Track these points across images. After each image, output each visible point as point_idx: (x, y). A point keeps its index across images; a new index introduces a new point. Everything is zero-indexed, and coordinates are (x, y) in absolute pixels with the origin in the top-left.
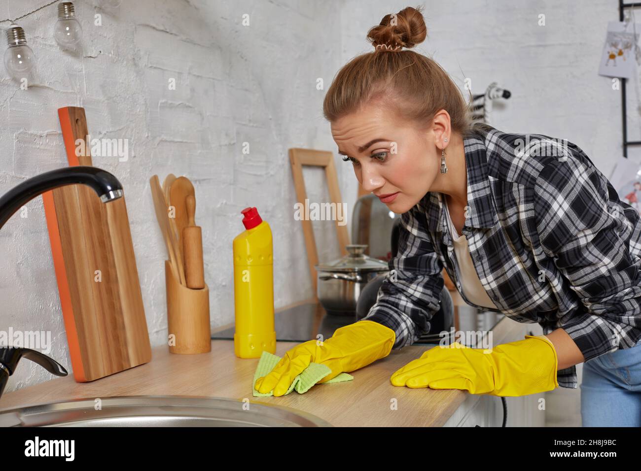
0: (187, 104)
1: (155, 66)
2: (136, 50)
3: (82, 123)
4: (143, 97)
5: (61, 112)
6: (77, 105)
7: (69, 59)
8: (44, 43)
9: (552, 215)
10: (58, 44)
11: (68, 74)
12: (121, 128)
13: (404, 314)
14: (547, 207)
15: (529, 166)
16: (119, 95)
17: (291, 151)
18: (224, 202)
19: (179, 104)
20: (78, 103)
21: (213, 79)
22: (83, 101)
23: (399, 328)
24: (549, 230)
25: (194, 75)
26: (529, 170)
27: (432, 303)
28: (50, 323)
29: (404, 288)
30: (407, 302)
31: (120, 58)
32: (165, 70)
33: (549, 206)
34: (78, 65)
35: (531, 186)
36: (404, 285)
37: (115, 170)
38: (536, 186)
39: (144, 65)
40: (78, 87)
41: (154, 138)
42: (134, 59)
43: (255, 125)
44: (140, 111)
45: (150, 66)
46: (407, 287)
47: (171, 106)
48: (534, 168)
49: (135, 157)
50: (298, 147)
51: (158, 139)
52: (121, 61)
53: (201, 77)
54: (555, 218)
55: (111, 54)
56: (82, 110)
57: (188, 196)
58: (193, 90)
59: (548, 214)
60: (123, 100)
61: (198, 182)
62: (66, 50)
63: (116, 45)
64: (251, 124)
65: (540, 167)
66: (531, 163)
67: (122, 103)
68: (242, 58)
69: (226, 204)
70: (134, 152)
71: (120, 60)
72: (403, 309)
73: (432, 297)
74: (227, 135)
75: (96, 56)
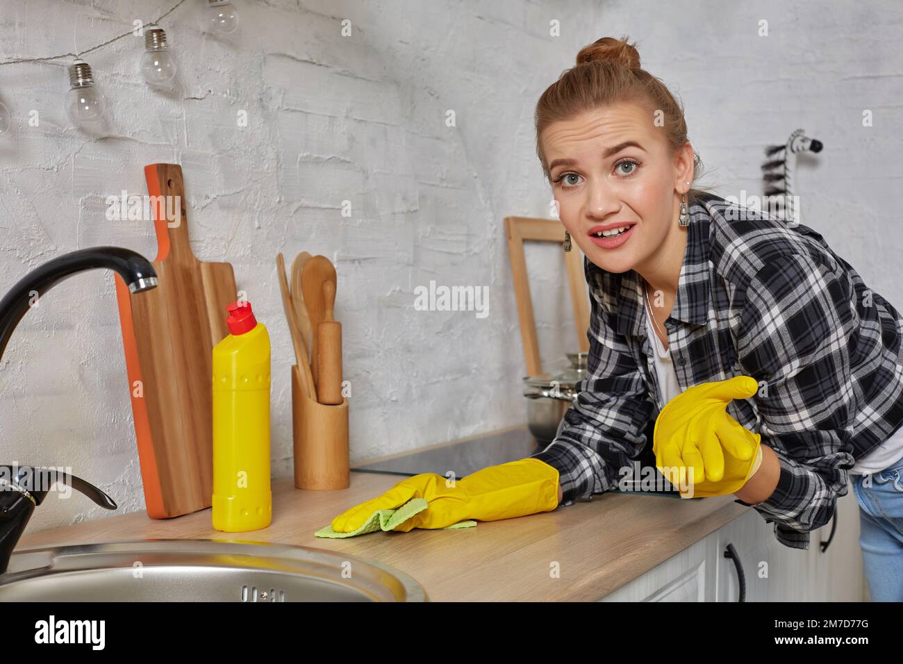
0: (342, 158)
1: (293, 108)
2: (264, 88)
3: (176, 185)
4: (274, 149)
5: (148, 170)
6: (173, 161)
7: (162, 102)
8: (127, 81)
9: (760, 329)
10: (147, 83)
11: (161, 121)
12: (238, 191)
13: (588, 448)
14: (757, 317)
15: (745, 262)
16: (237, 148)
17: (507, 220)
18: (398, 289)
19: (330, 159)
20: (175, 159)
21: (385, 124)
22: (183, 156)
23: (578, 467)
24: (752, 347)
25: (356, 120)
26: (744, 266)
27: (629, 432)
28: (126, 441)
29: (592, 415)
30: (594, 432)
31: (239, 100)
32: (310, 113)
33: (760, 317)
34: (175, 109)
35: (743, 288)
36: (591, 411)
37: (229, 246)
38: (749, 289)
39: (277, 106)
40: (176, 138)
41: (289, 203)
42: (261, 99)
43: (450, 186)
44: (268, 169)
45: (286, 108)
46: (595, 412)
47: (317, 161)
48: (751, 264)
49: (259, 228)
50: (520, 215)
51: (296, 205)
52: (242, 103)
53: (365, 121)
54: (762, 334)
55: (226, 92)
56: (178, 167)
57: (325, 281)
58: (352, 139)
59: (756, 327)
60: (243, 154)
61: (356, 262)
62: (159, 91)
63: (233, 82)
64: (445, 185)
65: (759, 264)
66: (748, 258)
67: (242, 158)
68: (432, 95)
69: (400, 291)
70: (259, 222)
71: (240, 101)
72: (586, 442)
73: (629, 425)
74: (404, 199)
75: (203, 97)
